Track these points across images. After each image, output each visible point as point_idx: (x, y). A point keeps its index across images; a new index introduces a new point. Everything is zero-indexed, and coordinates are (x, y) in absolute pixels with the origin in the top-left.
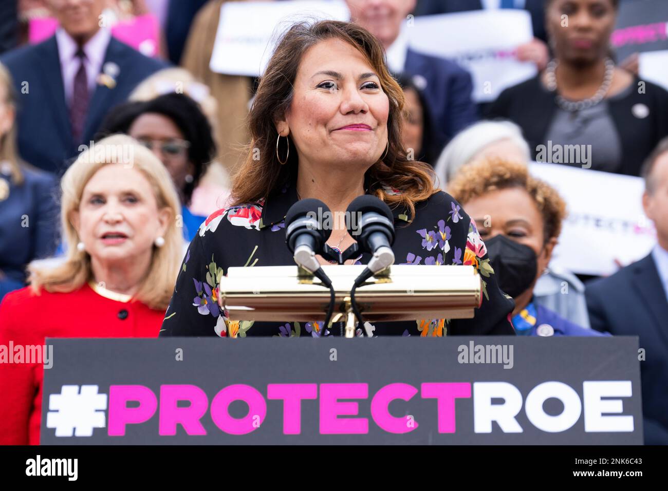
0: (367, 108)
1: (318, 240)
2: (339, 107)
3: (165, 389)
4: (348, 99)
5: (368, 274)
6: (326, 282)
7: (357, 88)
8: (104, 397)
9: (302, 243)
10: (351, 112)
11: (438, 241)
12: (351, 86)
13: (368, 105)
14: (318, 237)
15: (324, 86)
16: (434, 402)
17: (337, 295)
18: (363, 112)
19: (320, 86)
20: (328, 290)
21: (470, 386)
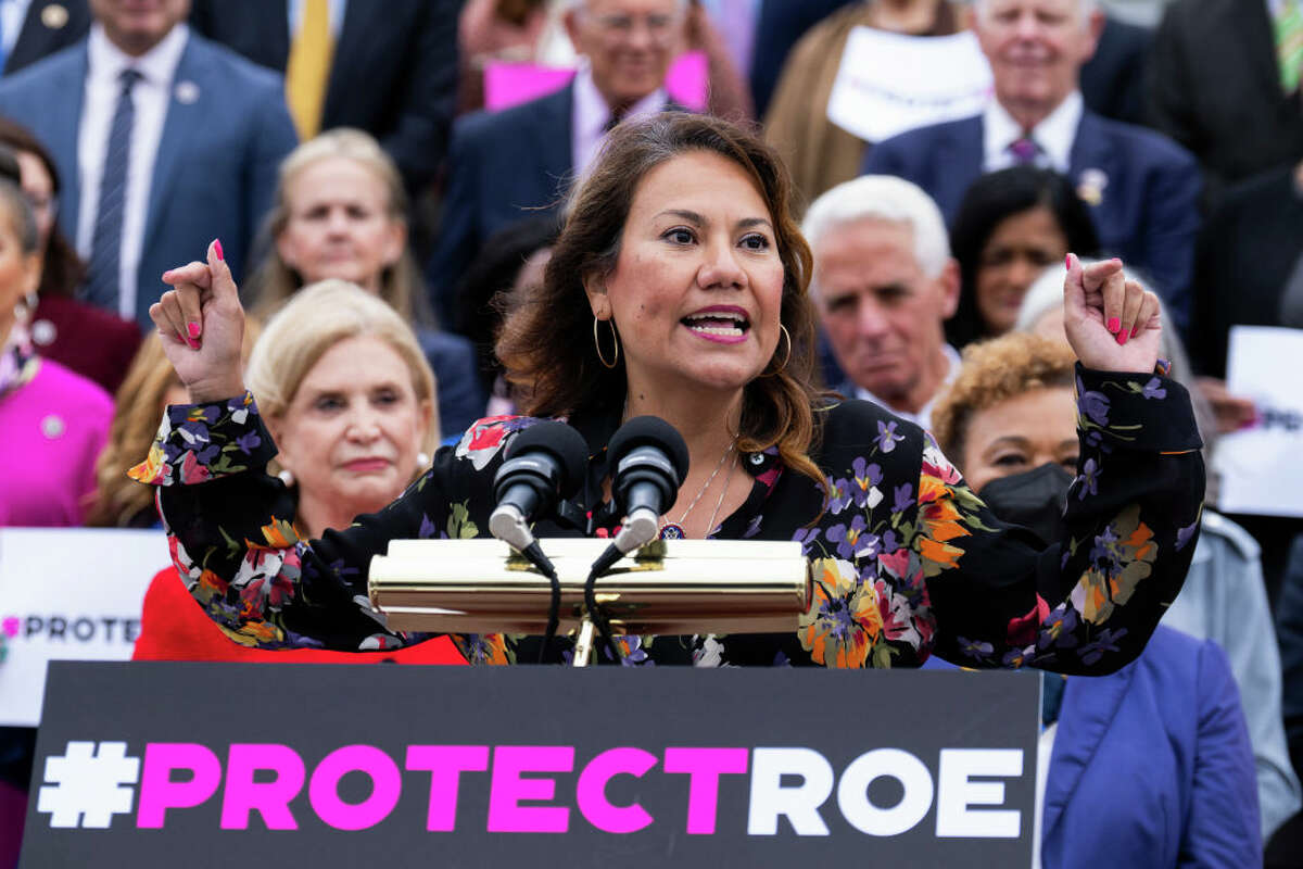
0: (744, 280)
1: (543, 496)
2: (696, 276)
3: (237, 751)
4: (712, 261)
5: (614, 554)
6: (545, 568)
7: (732, 242)
8: (134, 762)
9: (510, 501)
10: (715, 285)
11: (853, 495)
12: (721, 240)
13: (747, 273)
14: (545, 490)
15: (674, 237)
16: (684, 779)
17: (563, 590)
18: (737, 286)
19: (665, 235)
20: (548, 581)
21: (747, 755)
